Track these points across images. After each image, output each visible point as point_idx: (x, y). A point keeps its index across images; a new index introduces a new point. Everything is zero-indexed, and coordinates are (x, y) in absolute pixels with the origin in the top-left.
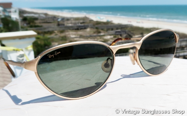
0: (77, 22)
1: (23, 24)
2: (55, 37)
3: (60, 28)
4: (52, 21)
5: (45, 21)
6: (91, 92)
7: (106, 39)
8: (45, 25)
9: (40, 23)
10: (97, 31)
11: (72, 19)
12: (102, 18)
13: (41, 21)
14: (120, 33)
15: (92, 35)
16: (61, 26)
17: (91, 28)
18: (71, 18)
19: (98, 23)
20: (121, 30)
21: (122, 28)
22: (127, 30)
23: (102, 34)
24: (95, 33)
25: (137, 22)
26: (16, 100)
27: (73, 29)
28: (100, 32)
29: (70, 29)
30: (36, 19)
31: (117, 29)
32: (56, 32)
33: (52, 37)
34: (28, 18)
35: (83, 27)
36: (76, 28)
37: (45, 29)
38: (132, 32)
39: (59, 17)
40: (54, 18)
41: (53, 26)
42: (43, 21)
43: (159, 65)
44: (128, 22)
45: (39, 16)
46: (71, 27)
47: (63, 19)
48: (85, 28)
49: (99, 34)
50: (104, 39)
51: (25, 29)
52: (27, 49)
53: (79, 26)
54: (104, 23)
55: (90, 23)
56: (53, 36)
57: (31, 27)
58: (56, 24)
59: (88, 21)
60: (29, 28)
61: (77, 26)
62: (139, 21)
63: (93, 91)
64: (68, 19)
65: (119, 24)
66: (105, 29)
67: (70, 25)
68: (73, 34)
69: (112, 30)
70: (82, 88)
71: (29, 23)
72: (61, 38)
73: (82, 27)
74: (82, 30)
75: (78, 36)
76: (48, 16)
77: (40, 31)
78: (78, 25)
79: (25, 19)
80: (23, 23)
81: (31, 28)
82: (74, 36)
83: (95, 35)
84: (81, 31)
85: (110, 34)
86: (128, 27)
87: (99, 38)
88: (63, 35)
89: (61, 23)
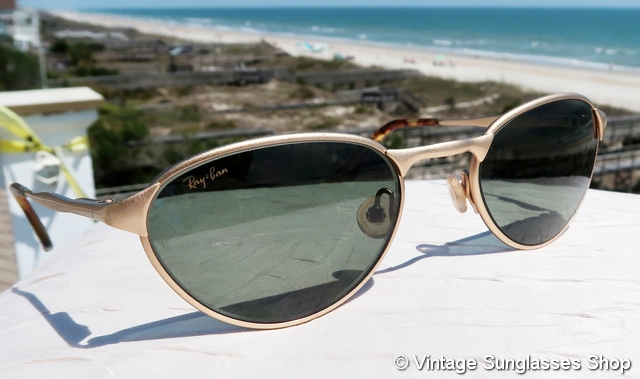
0: (234, 58)
1: (55, 65)
2: (161, 107)
3: (179, 77)
4: (152, 56)
5: (129, 56)
6: (323, 305)
7: (330, 118)
8: (127, 69)
9: (110, 61)
10: (302, 91)
11: (218, 50)
12: (318, 46)
13: (114, 56)
14: (378, 99)
15: (285, 104)
16: (179, 73)
17: (282, 79)
18: (216, 46)
19: (304, 63)
20: (382, 89)
21: (383, 82)
22: (400, 90)
23: (317, 101)
24: (293, 96)
25: (435, 64)
26: (69, 330)
27: (221, 84)
28: (310, 95)
29: (210, 84)
30: (98, 47)
31: (368, 85)
32: (164, 91)
33: (151, 110)
34: (70, 43)
35: (256, 78)
36: (231, 79)
37: (127, 80)
38: (417, 95)
39: (176, 43)
40: (160, 44)
41: (154, 72)
42: (122, 56)
43: (537, 214)
44: (406, 61)
45: (109, 37)
46: (216, 75)
47: (189, 48)
48: (261, 79)
49: (308, 102)
50: (324, 118)
51: (60, 80)
52: (68, 149)
53: (243, 74)
54: (325, 64)
55: (277, 62)
56: (152, 104)
57: (81, 73)
58: (164, 66)
59: (271, 58)
60: (72, 79)
61: (235, 74)
62: (441, 58)
63: (330, 302)
64: (205, 50)
65: (374, 67)
66: (329, 85)
67: (212, 69)
68: (221, 101)
69: (352, 86)
70: (291, 290)
71: (74, 62)
72: (180, 114)
73: (250, 78)
74: (250, 87)
75: (239, 108)
76: (138, 39)
77: (111, 89)
78: (237, 69)
79: (59, 48)
80: (53, 60)
81: (81, 80)
82: (224, 107)
83: (294, 103)
84: (248, 91)
85: (345, 100)
86: (405, 79)
87: (306, 113)
88: (186, 101)
89: (183, 61)
